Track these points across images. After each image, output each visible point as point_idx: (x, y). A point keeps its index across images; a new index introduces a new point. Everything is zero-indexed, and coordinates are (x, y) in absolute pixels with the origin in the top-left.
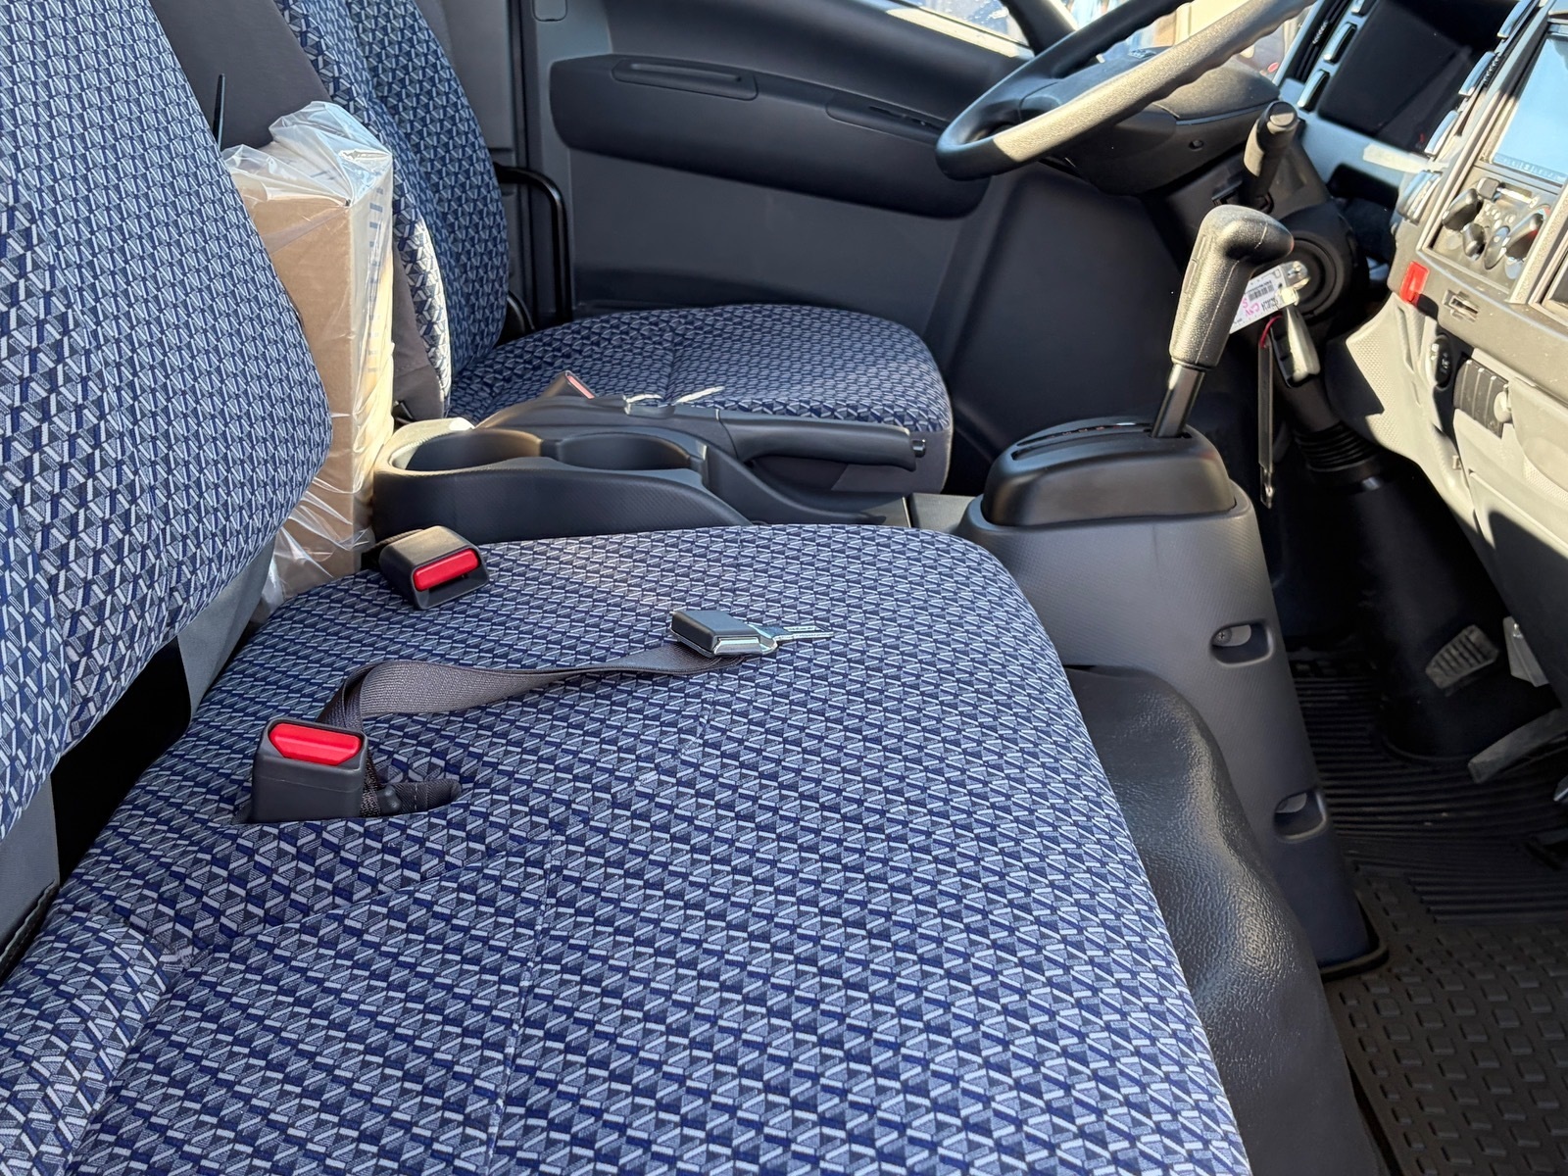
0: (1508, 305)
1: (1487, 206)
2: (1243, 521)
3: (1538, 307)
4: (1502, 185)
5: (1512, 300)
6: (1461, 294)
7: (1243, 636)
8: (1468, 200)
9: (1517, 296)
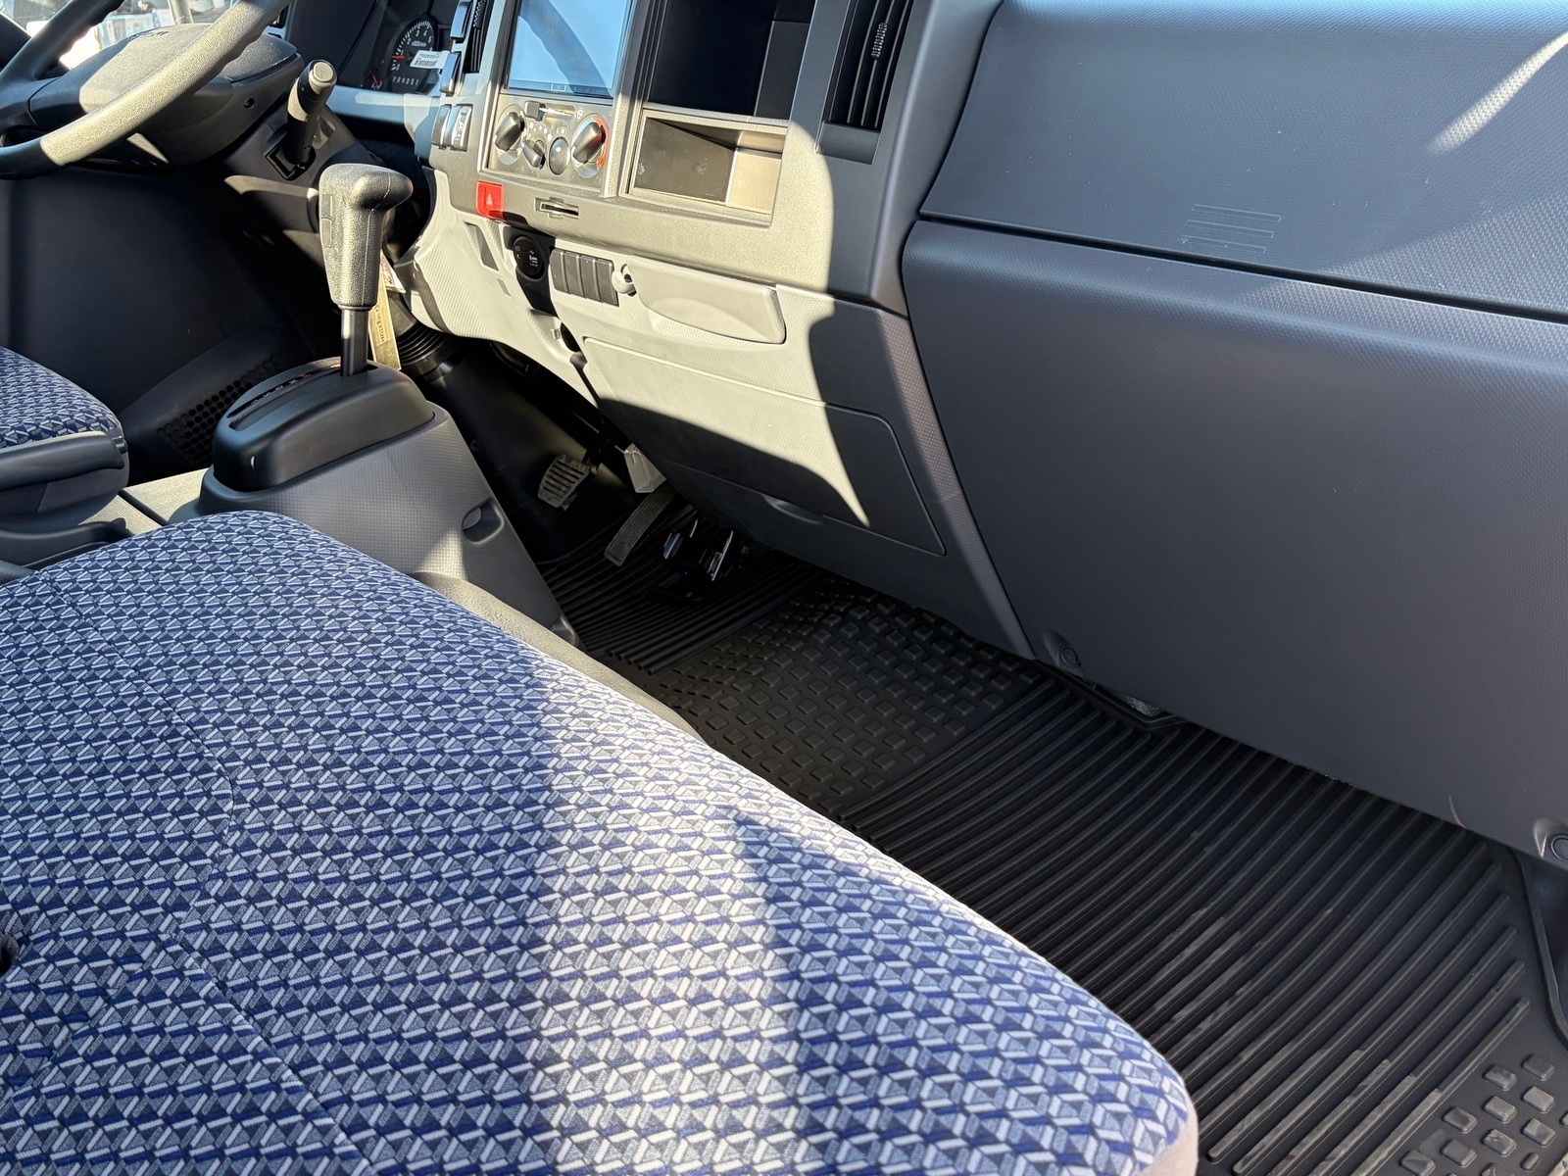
0: (602, 200)
1: (530, 124)
2: (444, 426)
3: (627, 196)
4: (543, 106)
5: (606, 195)
6: (552, 199)
7: (477, 517)
8: (512, 123)
9: (608, 192)
